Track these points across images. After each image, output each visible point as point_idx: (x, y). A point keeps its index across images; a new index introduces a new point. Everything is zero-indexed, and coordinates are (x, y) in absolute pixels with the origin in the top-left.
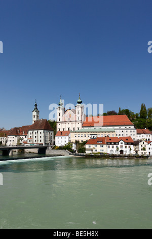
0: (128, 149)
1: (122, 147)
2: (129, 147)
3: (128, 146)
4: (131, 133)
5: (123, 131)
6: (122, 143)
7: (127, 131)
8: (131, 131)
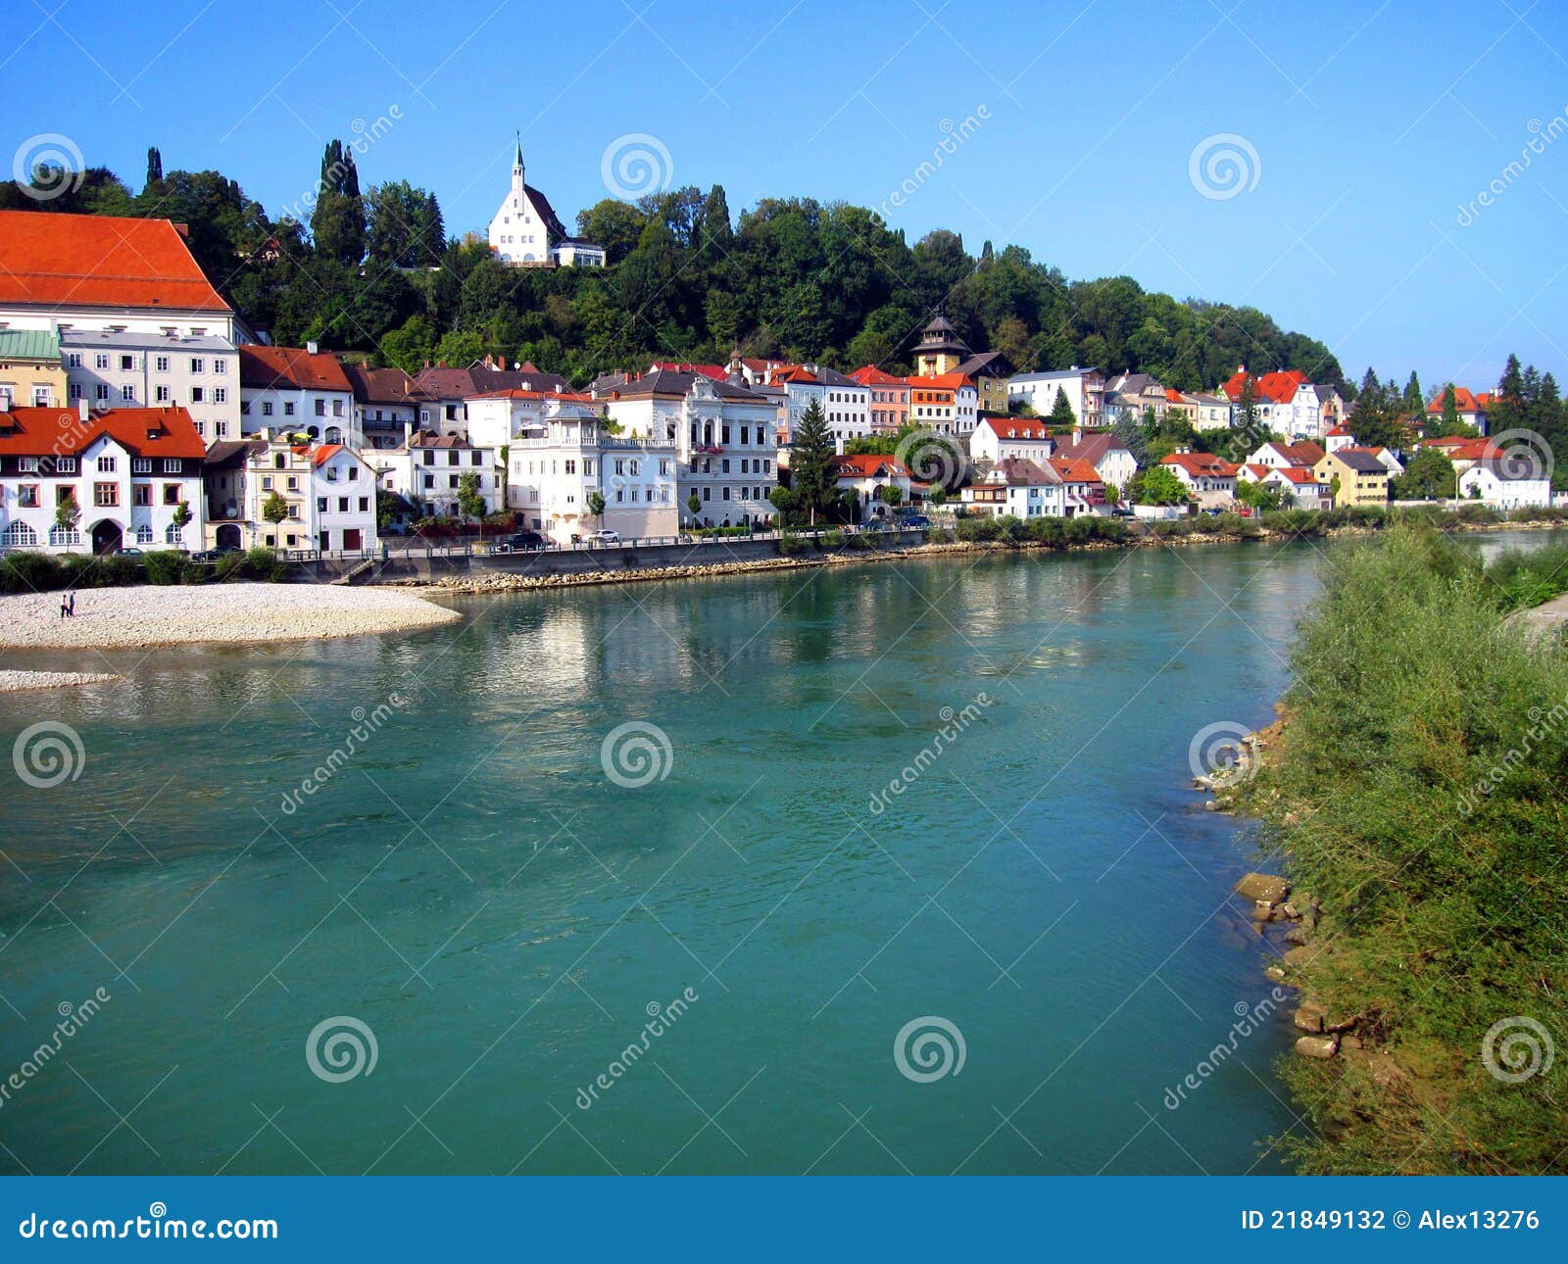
0: (161, 514)
1: (106, 495)
2: (171, 495)
3: (158, 485)
4: (198, 380)
5: (127, 363)
6: (107, 465)
7: (162, 364)
8: (196, 366)
